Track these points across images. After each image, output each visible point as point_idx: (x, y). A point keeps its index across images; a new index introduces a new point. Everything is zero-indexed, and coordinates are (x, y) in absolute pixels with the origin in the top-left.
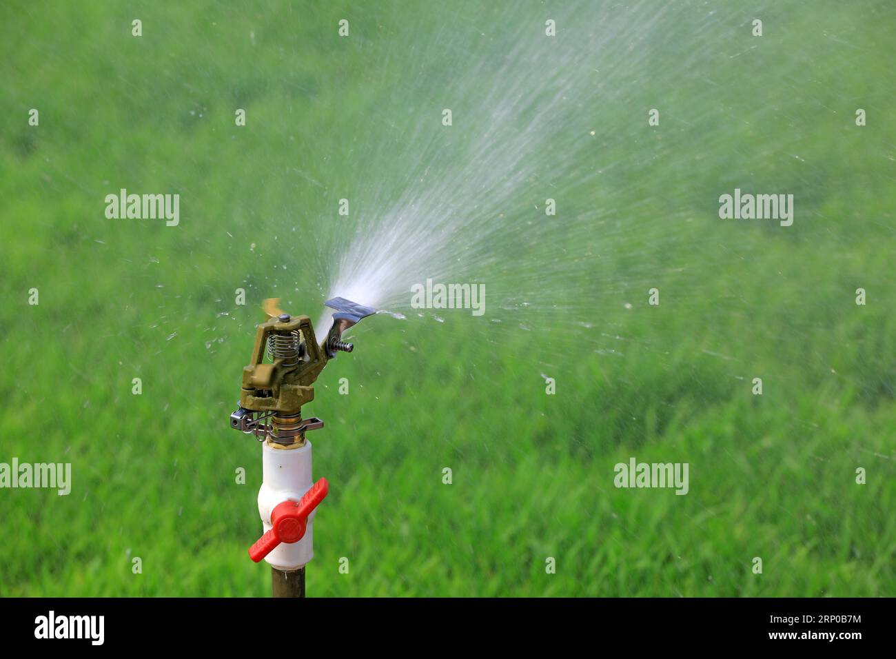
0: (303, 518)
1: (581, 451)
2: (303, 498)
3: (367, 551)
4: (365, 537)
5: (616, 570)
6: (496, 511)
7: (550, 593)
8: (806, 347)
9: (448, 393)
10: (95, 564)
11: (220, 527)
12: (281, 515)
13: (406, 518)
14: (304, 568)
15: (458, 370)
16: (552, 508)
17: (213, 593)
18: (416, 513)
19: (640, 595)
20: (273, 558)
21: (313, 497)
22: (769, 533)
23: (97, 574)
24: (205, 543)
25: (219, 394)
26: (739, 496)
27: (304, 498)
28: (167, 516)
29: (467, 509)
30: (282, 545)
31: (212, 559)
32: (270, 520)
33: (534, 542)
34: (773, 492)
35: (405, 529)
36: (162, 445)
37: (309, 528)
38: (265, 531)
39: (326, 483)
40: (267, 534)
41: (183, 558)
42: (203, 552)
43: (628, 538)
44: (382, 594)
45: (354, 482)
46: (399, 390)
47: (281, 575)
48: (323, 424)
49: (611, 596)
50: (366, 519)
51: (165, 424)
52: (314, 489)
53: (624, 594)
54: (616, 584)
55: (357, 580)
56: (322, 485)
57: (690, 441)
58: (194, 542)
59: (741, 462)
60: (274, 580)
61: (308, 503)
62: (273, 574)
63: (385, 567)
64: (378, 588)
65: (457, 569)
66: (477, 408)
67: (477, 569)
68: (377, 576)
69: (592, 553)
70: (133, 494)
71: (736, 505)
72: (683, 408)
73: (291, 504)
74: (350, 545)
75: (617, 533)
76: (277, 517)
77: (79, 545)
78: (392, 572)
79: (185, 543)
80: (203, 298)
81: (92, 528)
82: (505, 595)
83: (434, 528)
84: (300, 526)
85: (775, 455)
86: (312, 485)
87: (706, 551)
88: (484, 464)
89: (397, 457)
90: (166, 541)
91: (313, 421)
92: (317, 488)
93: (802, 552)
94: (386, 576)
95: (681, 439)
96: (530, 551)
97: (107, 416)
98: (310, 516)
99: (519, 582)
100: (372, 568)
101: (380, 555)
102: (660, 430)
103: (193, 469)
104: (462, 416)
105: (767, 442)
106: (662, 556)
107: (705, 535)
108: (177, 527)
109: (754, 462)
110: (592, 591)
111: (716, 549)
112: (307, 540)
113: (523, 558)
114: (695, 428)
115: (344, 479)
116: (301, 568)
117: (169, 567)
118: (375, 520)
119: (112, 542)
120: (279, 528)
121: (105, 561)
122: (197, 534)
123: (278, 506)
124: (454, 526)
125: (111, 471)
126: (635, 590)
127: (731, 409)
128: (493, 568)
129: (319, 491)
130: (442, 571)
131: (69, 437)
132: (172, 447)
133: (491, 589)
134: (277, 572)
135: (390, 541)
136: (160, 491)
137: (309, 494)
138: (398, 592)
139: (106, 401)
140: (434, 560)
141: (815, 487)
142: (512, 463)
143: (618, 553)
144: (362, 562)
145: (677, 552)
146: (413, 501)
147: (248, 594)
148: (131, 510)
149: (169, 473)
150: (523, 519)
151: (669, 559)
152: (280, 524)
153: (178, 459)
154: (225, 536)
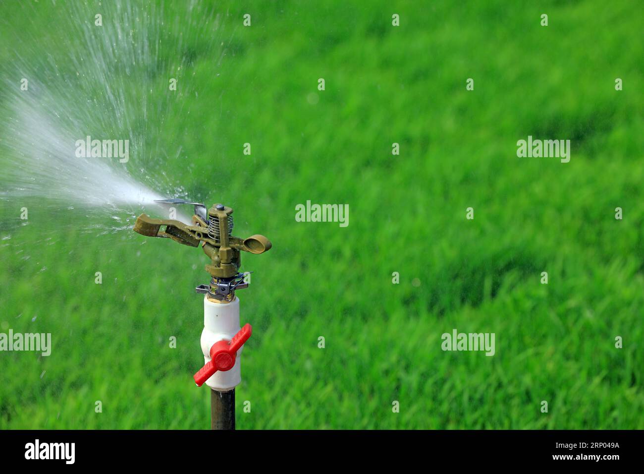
0: (233, 353)
1: (436, 310)
3: (281, 380)
4: (279, 371)
5: (461, 394)
6: (374, 353)
8: (600, 233)
9: (339, 267)
10: (84, 390)
11: (174, 364)
12: (218, 351)
13: (309, 357)
14: (234, 390)
15: (347, 252)
16: (415, 350)
18: (316, 353)
20: (211, 382)
21: (241, 337)
22: (572, 367)
23: (86, 396)
24: (164, 375)
26: (550, 341)
27: (234, 339)
28: (136, 356)
29: (353, 350)
30: (218, 372)
31: (168, 387)
32: (209, 354)
33: (402, 374)
34: (574, 336)
35: (308, 365)
37: (238, 360)
38: (206, 363)
39: (250, 327)
41: (147, 386)
42: (162, 382)
43: (470, 371)
46: (304, 266)
47: (217, 394)
50: (280, 357)
51: (135, 290)
52: (241, 332)
54: (461, 403)
55: (273, 402)
56: (247, 330)
57: (516, 302)
58: (156, 375)
59: (553, 316)
60: (213, 398)
61: (237, 341)
62: (212, 393)
63: (294, 392)
65: (346, 395)
66: (360, 279)
67: (361, 393)
68: (288, 399)
69: (444, 381)
70: (111, 339)
71: (549, 348)
72: (509, 278)
73: (224, 343)
74: (268, 376)
75: (462, 368)
76: (215, 352)
77: (72, 378)
78: (299, 396)
79: (149, 375)
81: (82, 365)
83: (329, 364)
84: (231, 359)
85: (578, 311)
86: (240, 329)
87: (527, 380)
88: (365, 318)
89: (302, 313)
90: (135, 374)
92: (243, 331)
93: (597, 380)
94: (294, 398)
95: (508, 300)
96: (399, 380)
98: (239, 352)
100: (285, 392)
101: (290, 384)
102: (494, 294)
103: (155, 323)
104: (349, 284)
105: (572, 303)
106: (495, 384)
107: (527, 368)
108: (144, 364)
109: (563, 316)
110: (444, 409)
111: (534, 379)
112: (236, 370)
113: (394, 385)
114: (519, 293)
115: (264, 328)
116: (232, 389)
117: (138, 392)
118: (286, 357)
119: (97, 373)
120: (216, 360)
121: (92, 387)
122: (158, 368)
123: (215, 344)
124: (343, 362)
125: (96, 323)
126: (475, 409)
128: (372, 392)
129: (245, 333)
130: (335, 396)
131: (65, 300)
132: (140, 307)
133: (371, 407)
134: (215, 392)
135: (298, 373)
136: (131, 339)
137: (237, 336)
138: (303, 409)
140: (329, 388)
141: (606, 335)
142: (386, 317)
143: (462, 382)
144: (277, 388)
145: (505, 380)
146: (314, 345)
148: (109, 353)
149: (137, 325)
150: (394, 358)
151: (500, 385)
152: (216, 357)
153: (146, 315)
154: (178, 370)
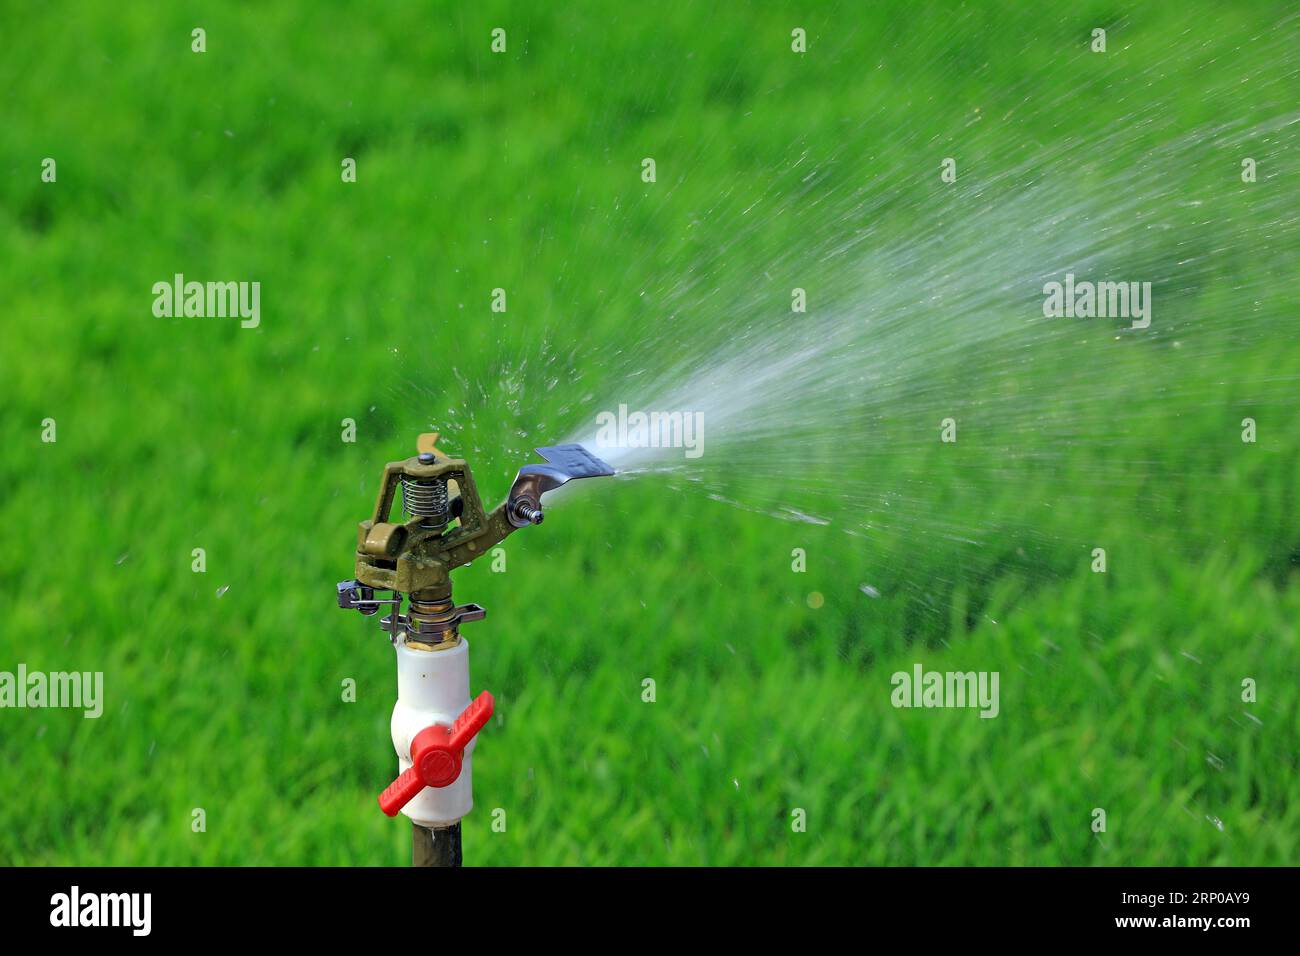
0: (457, 751)
1: (857, 653)
2: (458, 722)
4: (544, 783)
5: (911, 826)
7: (815, 859)
8: (1181, 499)
9: (660, 570)
10: (152, 822)
11: (330, 768)
12: (426, 747)
13: (601, 752)
14: (459, 825)
15: (675, 538)
16: (816, 736)
17: (324, 861)
18: (616, 745)
19: (945, 863)
20: (414, 810)
21: (470, 721)
22: (1131, 771)
23: (155, 836)
24: (311, 790)
25: (328, 574)
26: (1086, 717)
28: (254, 753)
29: (690, 738)
30: (427, 790)
31: (320, 814)
32: (408, 754)
33: (792, 787)
34: (1135, 706)
35: (602, 769)
36: (245, 648)
37: (467, 764)
38: (401, 771)
39: (489, 700)
40: (404, 773)
41: (276, 814)
42: (307, 804)
43: (928, 779)
44: (571, 862)
45: (524, 700)
46: (588, 568)
47: (425, 833)
48: (485, 613)
49: (903, 864)
50: (544, 753)
51: (250, 620)
52: (472, 709)
53: (924, 862)
54: (910, 845)
55: (533, 844)
56: (485, 703)
57: (1016, 637)
58: (295, 790)
60: (416, 840)
61: (465, 727)
62: (412, 831)
63: (574, 823)
64: (562, 852)
65: (679, 828)
66: (703, 592)
67: (707, 826)
68: (562, 838)
69: (876, 799)
70: (203, 720)
72: (1001, 591)
73: (439, 730)
74: (521, 791)
75: (911, 773)
76: (421, 748)
77: (124, 797)
78: (583, 831)
79: (282, 790)
80: (302, 436)
81: (145, 771)
82: (747, 863)
83: (644, 767)
84: (453, 763)
86: (470, 702)
87: (1041, 796)
88: (714, 674)
89: (587, 664)
90: (255, 788)
91: (471, 608)
92: (477, 707)
93: (1182, 796)
94: (574, 837)
97: (166, 608)
98: (469, 748)
99: (770, 845)
100: (555, 824)
101: (566, 807)
103: (291, 685)
104: (680, 604)
105: (1129, 640)
106: (977, 805)
107: (1040, 771)
108: (271, 768)
109: (1112, 667)
110: (877, 856)
111: (1057, 794)
112: (462, 785)
113: (775, 808)
114: (1021, 619)
115: (512, 696)
116: (455, 823)
117: (259, 825)
118: (555, 753)
119: (177, 788)
120: (422, 765)
121: (166, 819)
122: (299, 777)
123: (421, 732)
124: (672, 763)
125: (172, 687)
126: (940, 855)
127: (1075, 592)
128: (731, 824)
129: (480, 711)
130: (656, 831)
132: (261, 654)
133: (730, 853)
134: (420, 829)
135: (581, 785)
136: (244, 718)
137: (465, 716)
138: (594, 859)
139: (162, 587)
140: (645, 816)
141: (1198, 703)
142: (756, 672)
143: (912, 800)
144: (540, 817)
145: (998, 798)
146: (611, 727)
147: (374, 862)
148: (200, 747)
149: (256, 689)
150: (774, 754)
151: (987, 807)
152: (423, 759)
153: (269, 668)
154: (338, 781)
